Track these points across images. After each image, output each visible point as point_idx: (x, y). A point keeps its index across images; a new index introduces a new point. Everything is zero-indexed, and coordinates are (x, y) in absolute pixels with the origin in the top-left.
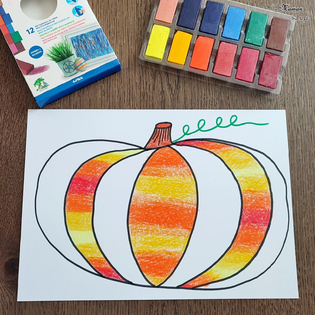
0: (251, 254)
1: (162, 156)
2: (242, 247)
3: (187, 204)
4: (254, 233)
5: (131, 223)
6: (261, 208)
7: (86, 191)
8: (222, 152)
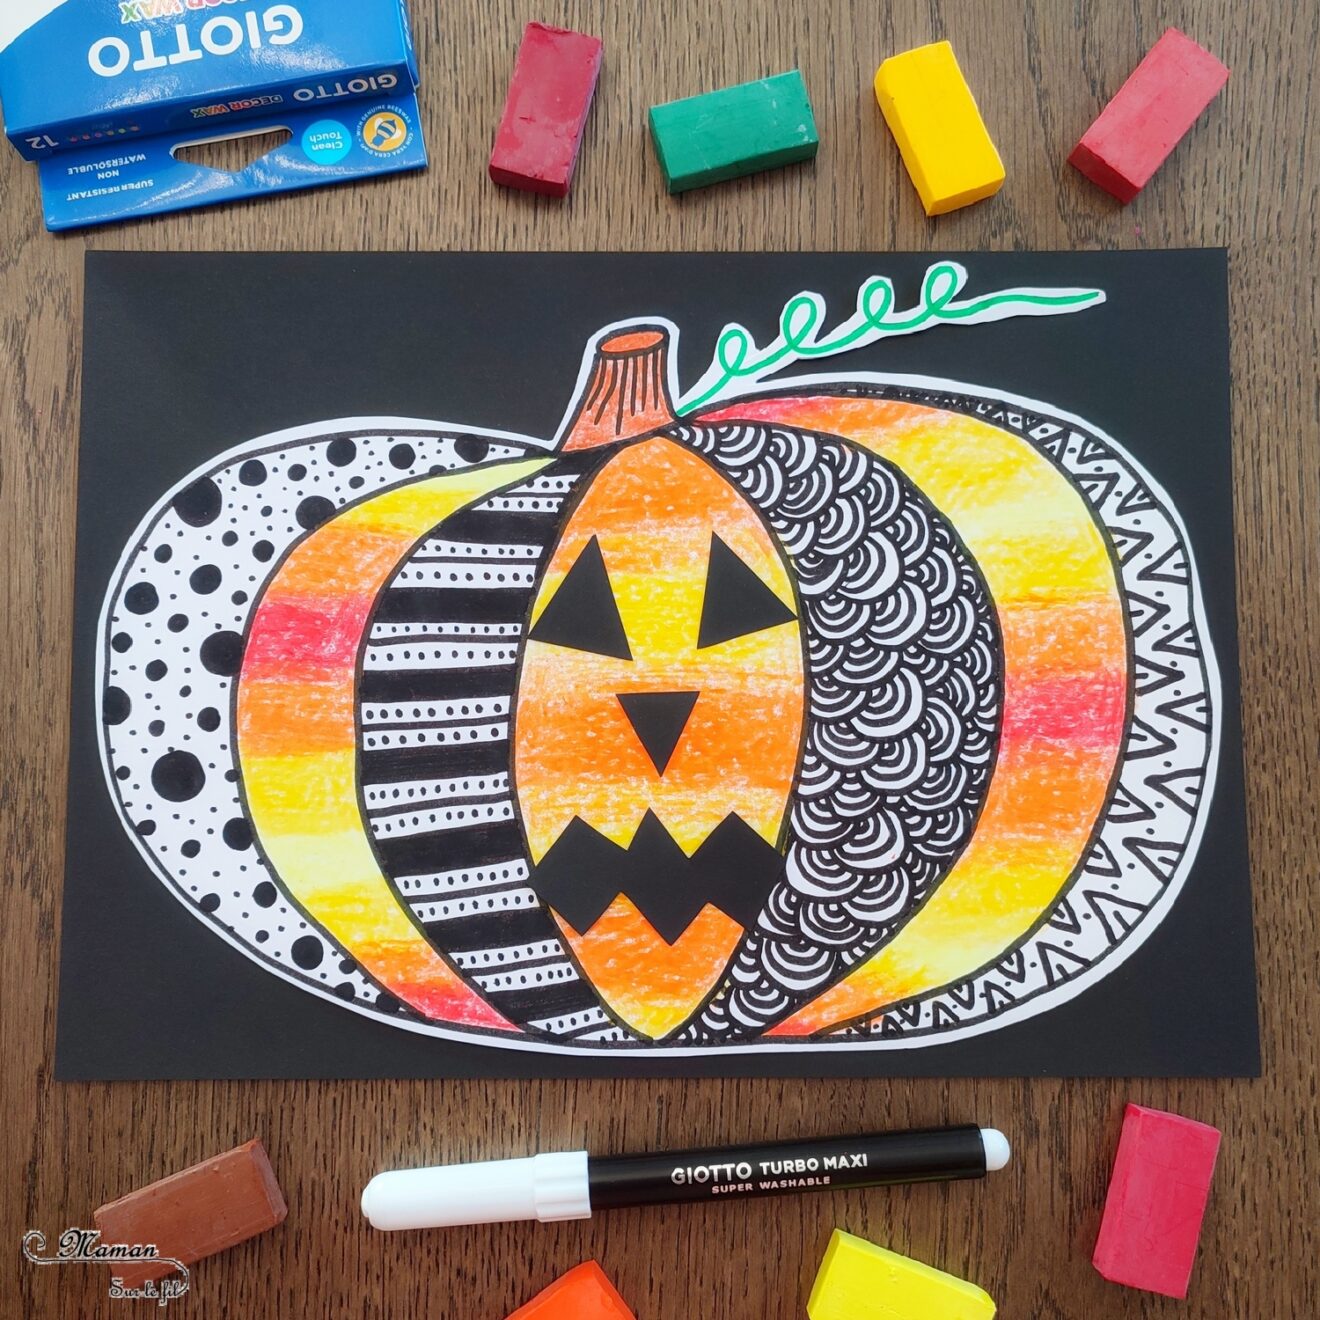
0: (1054, 869)
1: (637, 480)
2: (1012, 845)
3: (762, 681)
4: (1063, 778)
5: (528, 782)
6: (1085, 670)
7: (319, 660)
8: (898, 437)
